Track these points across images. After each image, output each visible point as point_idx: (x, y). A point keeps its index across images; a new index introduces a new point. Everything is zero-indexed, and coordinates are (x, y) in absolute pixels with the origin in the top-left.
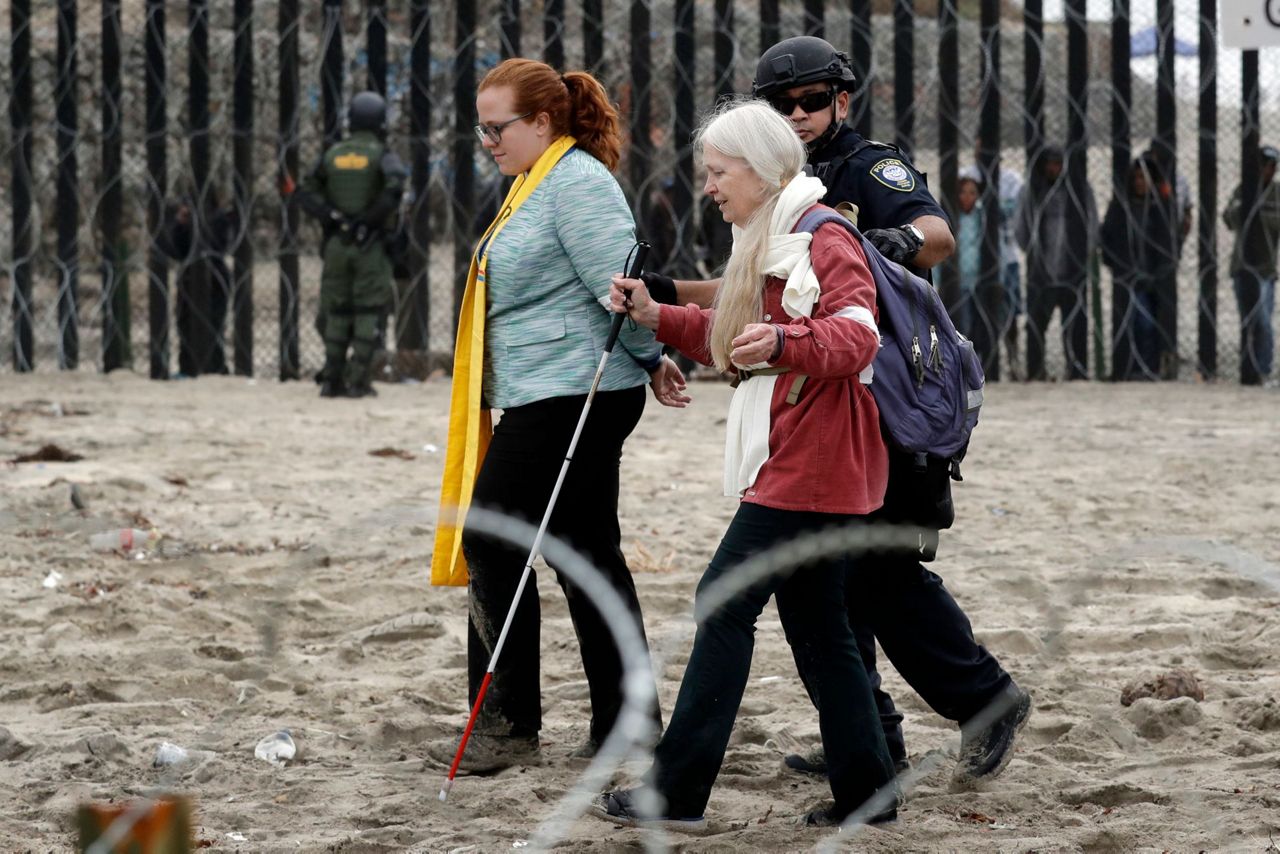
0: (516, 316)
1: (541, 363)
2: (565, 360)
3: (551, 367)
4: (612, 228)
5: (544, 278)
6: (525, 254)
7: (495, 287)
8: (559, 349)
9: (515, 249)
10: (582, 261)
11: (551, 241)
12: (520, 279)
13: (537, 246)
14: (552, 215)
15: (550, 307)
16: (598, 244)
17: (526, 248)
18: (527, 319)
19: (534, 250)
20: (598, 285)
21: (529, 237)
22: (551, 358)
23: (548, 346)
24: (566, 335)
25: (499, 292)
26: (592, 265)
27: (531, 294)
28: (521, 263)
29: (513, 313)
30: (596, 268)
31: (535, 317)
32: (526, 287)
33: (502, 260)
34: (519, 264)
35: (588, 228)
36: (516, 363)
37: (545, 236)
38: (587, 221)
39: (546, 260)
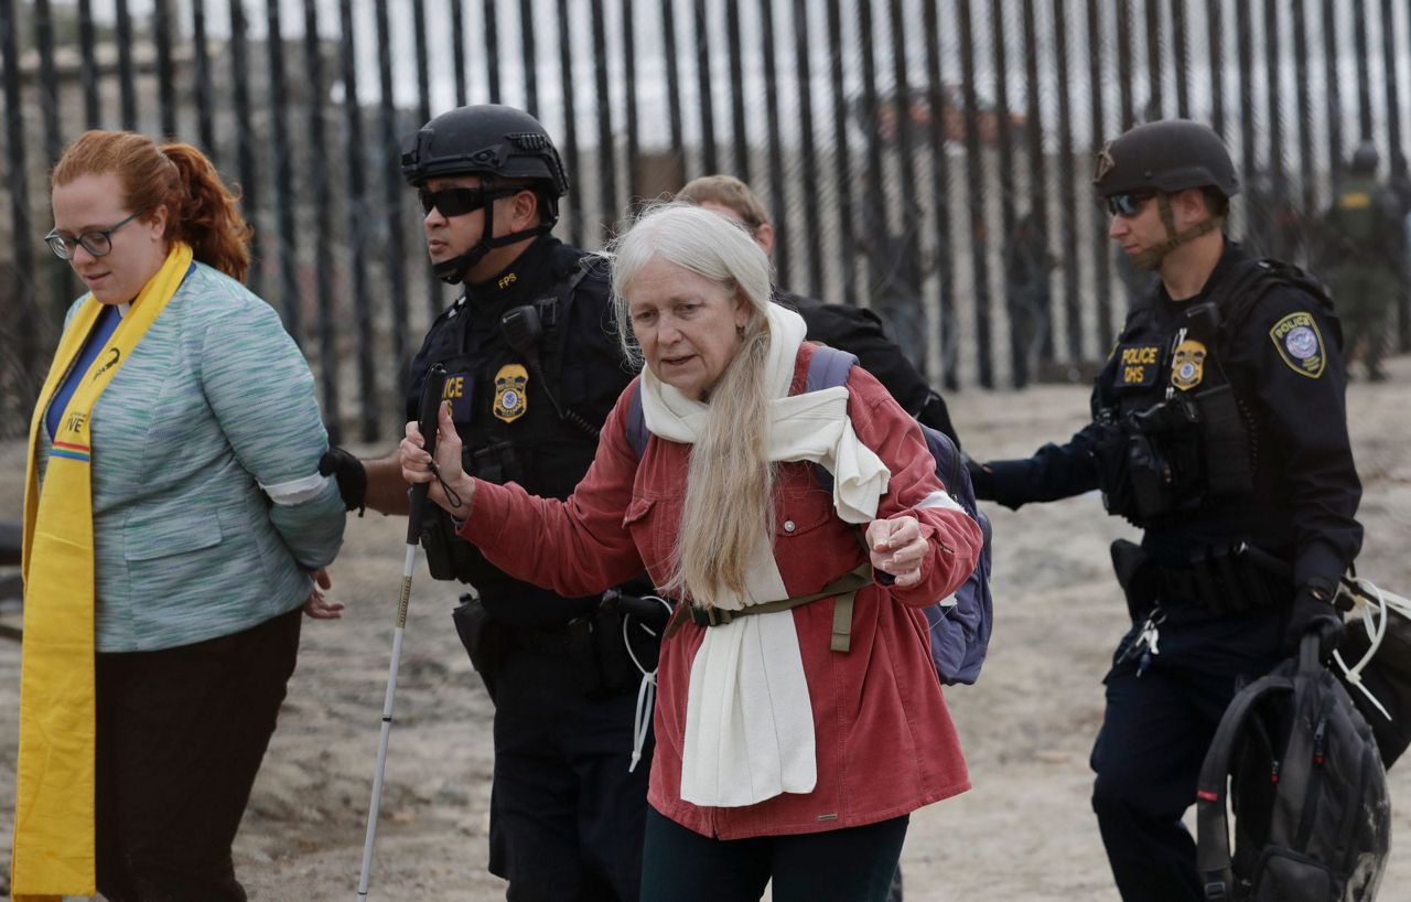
0: (138, 515)
1: (184, 582)
2: (221, 576)
3: (202, 589)
4: (289, 382)
5: (183, 455)
6: (160, 421)
7: (106, 472)
8: (212, 560)
9: (141, 414)
10: (243, 430)
11: (198, 398)
12: (151, 458)
13: (179, 407)
14: (196, 360)
15: (193, 501)
16: (271, 404)
17: (162, 411)
18: (157, 519)
19: (175, 414)
20: (266, 466)
21: (164, 393)
22: (200, 574)
23: (195, 558)
24: (224, 539)
25: (110, 478)
26: (258, 437)
27: (163, 479)
28: (156, 434)
29: (131, 510)
30: (264, 442)
31: (170, 515)
32: (158, 468)
33: (120, 430)
34: (152, 435)
35: (256, 381)
36: (144, 585)
37: (190, 392)
38: (255, 370)
39: (189, 427)
